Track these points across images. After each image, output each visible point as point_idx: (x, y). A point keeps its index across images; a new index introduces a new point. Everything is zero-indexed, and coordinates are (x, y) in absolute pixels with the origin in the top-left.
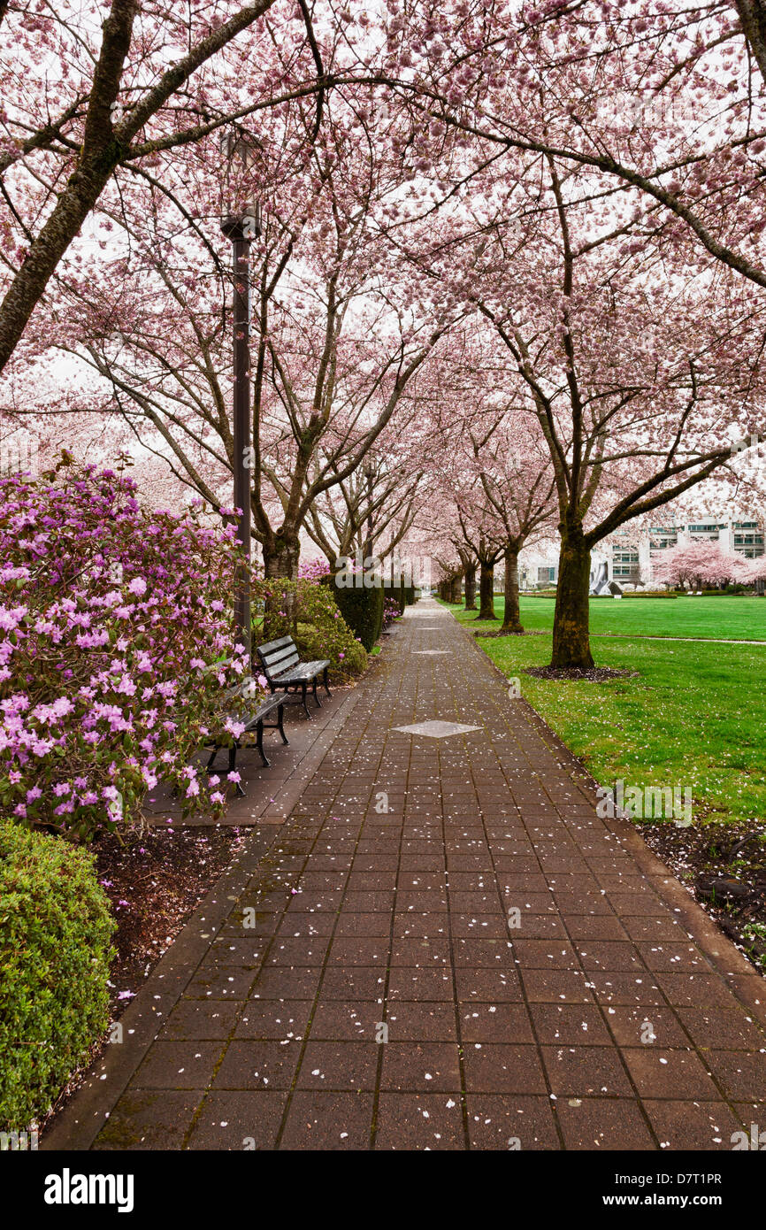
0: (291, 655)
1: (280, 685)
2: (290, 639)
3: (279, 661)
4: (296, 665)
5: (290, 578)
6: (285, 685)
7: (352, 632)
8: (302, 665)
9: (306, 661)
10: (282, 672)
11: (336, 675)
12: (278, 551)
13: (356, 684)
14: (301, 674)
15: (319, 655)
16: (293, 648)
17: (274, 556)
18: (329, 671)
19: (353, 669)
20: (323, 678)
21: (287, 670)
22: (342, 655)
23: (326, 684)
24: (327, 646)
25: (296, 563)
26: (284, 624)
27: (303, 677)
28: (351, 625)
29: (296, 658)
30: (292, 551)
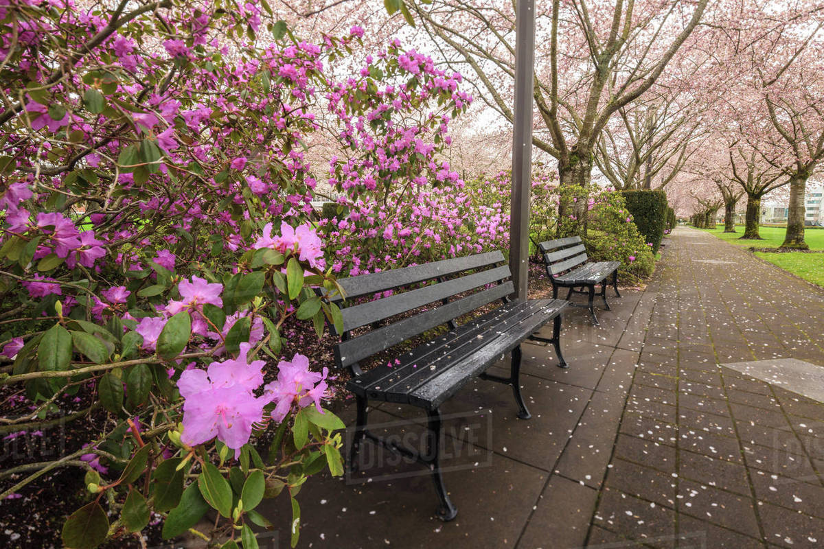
0: (580, 254)
1: (564, 285)
2: (579, 239)
3: (565, 259)
4: (584, 263)
5: (583, 185)
6: (571, 286)
7: (643, 238)
8: (590, 265)
9: (595, 261)
10: (568, 271)
11: (623, 276)
12: (572, 165)
13: (645, 286)
14: (589, 275)
15: (607, 257)
16: (582, 248)
17: (569, 169)
18: (619, 272)
19: (641, 272)
20: (613, 279)
21: (573, 268)
22: (633, 258)
23: (614, 284)
24: (616, 249)
25: (589, 176)
26: (575, 227)
27: (591, 278)
28: (642, 230)
29: (584, 257)
30: (585, 165)
